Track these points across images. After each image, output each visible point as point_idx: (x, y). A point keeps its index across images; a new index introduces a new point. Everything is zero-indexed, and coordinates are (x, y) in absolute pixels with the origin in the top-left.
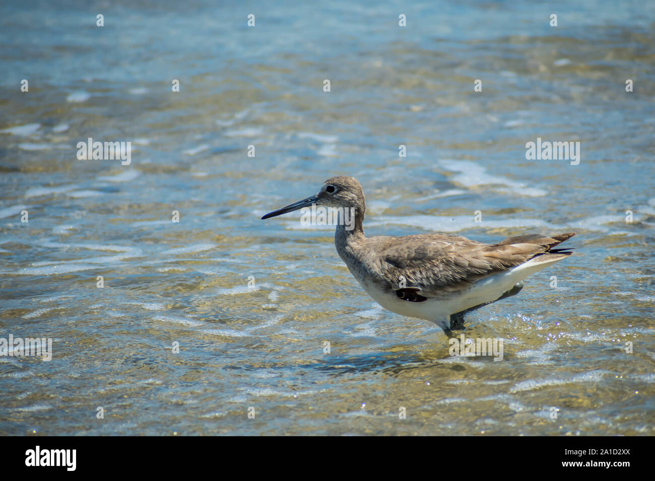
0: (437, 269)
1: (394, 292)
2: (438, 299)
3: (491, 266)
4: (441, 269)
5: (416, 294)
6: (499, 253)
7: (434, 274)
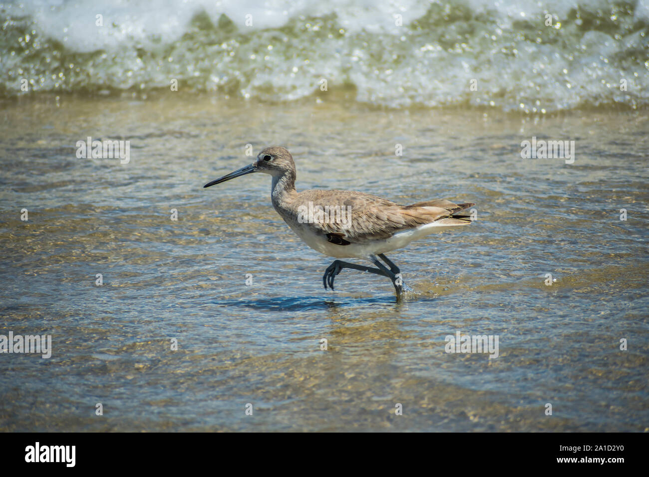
0: (361, 219)
1: (324, 235)
2: (360, 244)
3: (405, 222)
4: (365, 220)
5: (342, 239)
6: (412, 212)
7: (358, 224)
